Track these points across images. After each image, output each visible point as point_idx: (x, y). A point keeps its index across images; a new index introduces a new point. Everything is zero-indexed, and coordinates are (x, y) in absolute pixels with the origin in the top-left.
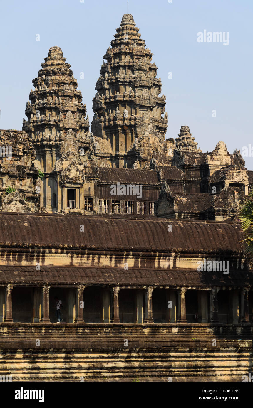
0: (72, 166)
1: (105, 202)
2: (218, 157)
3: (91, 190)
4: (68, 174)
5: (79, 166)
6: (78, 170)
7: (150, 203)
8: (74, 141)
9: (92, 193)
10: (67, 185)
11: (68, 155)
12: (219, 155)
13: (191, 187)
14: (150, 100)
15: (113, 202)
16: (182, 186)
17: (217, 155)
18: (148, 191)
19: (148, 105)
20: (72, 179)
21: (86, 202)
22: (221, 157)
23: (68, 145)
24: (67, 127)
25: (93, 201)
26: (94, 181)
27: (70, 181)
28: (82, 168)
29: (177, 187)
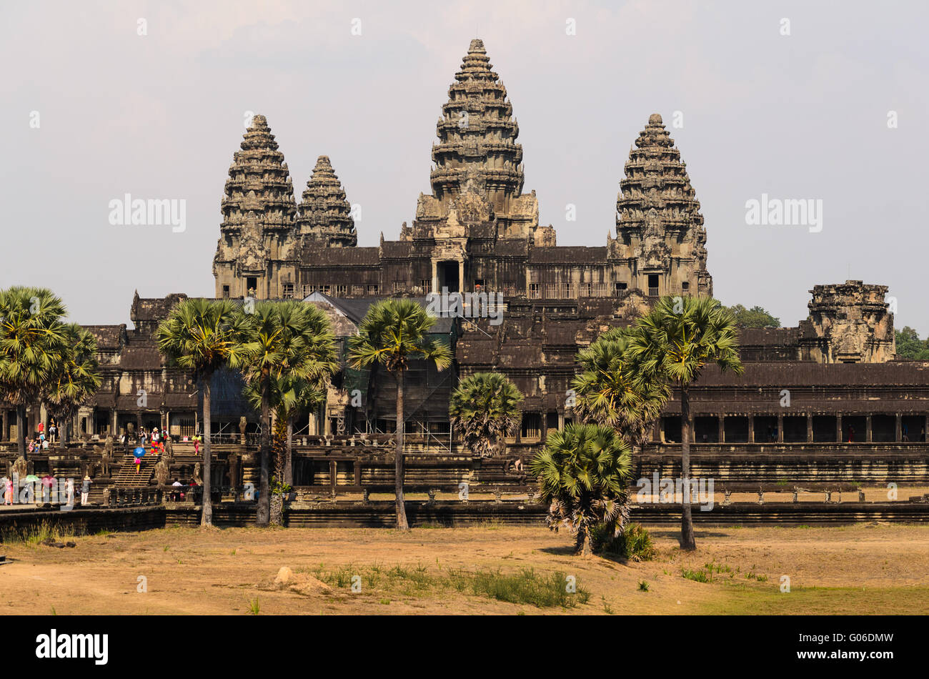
0: (250, 253)
1: (311, 288)
2: (447, 228)
3: (291, 276)
4: (244, 262)
5: (259, 253)
6: (256, 257)
7: (368, 286)
8: (256, 224)
9: (293, 279)
10: (244, 274)
11: (247, 240)
12: (449, 226)
13: (421, 265)
14: (477, 149)
15: (321, 287)
16: (409, 265)
17: (445, 226)
18: (366, 272)
19: (476, 155)
20: (248, 267)
21: (285, 290)
22: (450, 228)
23: (249, 229)
24: (248, 208)
25: (294, 288)
26: (295, 265)
27: (246, 269)
28: (264, 253)
29: (403, 266)
